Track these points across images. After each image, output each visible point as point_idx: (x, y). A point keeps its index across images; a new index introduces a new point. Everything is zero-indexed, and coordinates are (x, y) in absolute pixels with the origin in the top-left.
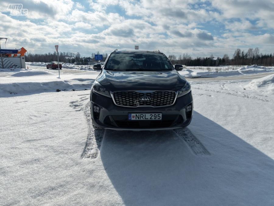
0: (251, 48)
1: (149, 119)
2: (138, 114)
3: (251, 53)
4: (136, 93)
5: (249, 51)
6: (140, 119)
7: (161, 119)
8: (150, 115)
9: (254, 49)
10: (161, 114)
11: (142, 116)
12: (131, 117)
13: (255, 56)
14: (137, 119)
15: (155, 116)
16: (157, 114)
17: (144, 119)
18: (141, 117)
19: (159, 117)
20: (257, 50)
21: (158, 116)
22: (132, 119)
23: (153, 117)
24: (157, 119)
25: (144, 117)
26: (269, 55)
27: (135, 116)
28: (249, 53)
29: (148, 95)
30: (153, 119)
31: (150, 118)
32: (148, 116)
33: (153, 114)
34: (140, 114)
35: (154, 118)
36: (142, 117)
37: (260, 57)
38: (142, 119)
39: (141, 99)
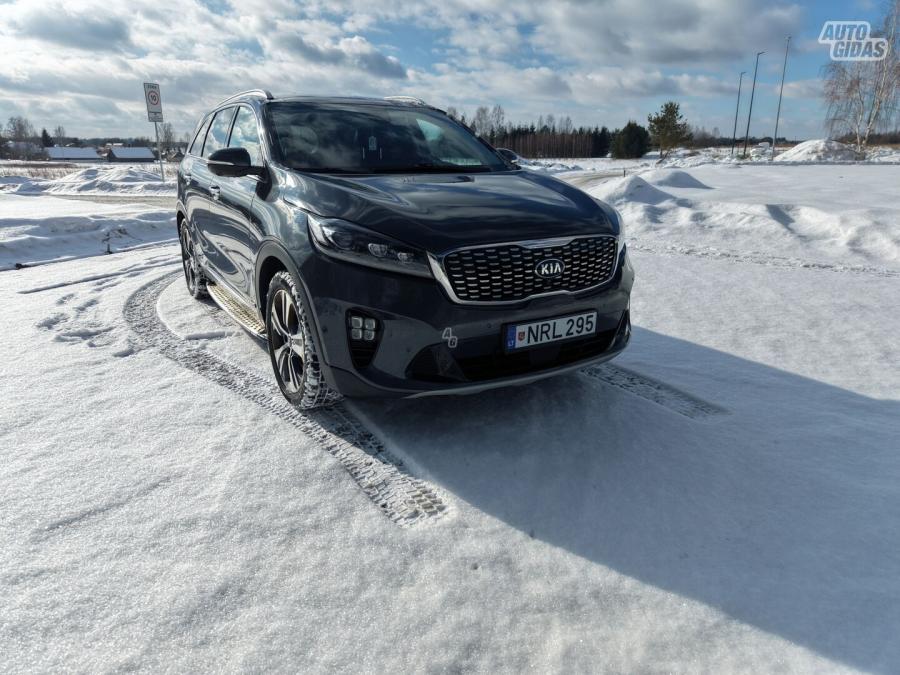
0: (484, 106)
1: (564, 337)
2: (534, 326)
3: (484, 121)
4: (521, 249)
5: (479, 114)
6: (539, 342)
7: (593, 330)
8: (568, 323)
9: (491, 110)
10: (595, 314)
11: (545, 328)
12: (514, 339)
13: (495, 130)
14: (533, 342)
15: (580, 322)
16: (584, 316)
17: (551, 340)
18: (542, 332)
19: (589, 326)
20: (499, 111)
21: (588, 323)
22: (517, 346)
23: (575, 328)
24: (584, 332)
25: (550, 333)
26: (529, 127)
27: (526, 334)
28: (480, 120)
29: (557, 254)
30: (576, 334)
31: (568, 334)
32: (562, 328)
33: (575, 318)
34: (540, 324)
35: (577, 331)
36: (546, 332)
37: (508, 131)
38: (545, 340)
39: (540, 269)
